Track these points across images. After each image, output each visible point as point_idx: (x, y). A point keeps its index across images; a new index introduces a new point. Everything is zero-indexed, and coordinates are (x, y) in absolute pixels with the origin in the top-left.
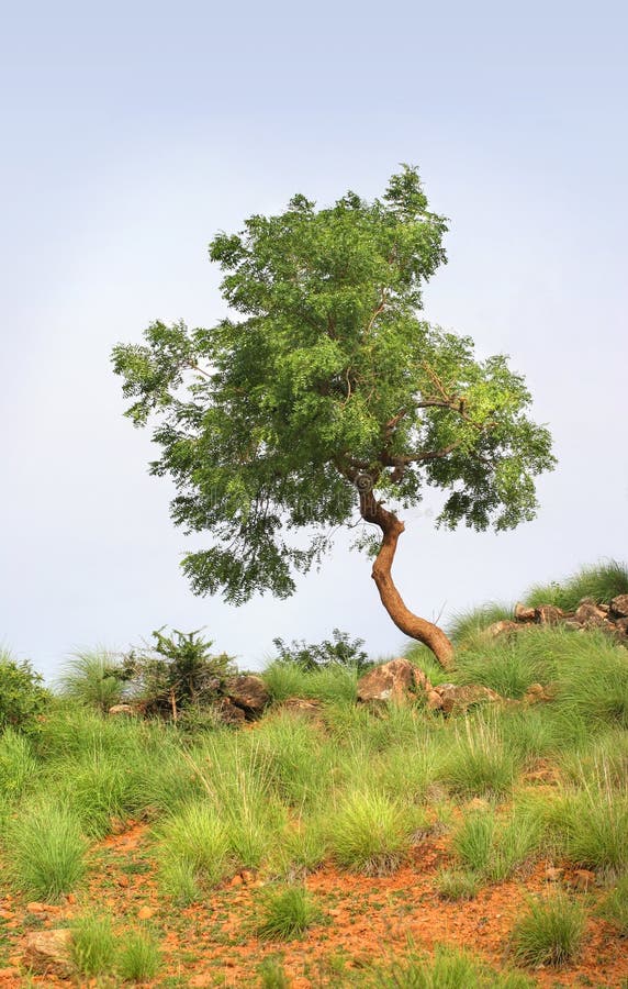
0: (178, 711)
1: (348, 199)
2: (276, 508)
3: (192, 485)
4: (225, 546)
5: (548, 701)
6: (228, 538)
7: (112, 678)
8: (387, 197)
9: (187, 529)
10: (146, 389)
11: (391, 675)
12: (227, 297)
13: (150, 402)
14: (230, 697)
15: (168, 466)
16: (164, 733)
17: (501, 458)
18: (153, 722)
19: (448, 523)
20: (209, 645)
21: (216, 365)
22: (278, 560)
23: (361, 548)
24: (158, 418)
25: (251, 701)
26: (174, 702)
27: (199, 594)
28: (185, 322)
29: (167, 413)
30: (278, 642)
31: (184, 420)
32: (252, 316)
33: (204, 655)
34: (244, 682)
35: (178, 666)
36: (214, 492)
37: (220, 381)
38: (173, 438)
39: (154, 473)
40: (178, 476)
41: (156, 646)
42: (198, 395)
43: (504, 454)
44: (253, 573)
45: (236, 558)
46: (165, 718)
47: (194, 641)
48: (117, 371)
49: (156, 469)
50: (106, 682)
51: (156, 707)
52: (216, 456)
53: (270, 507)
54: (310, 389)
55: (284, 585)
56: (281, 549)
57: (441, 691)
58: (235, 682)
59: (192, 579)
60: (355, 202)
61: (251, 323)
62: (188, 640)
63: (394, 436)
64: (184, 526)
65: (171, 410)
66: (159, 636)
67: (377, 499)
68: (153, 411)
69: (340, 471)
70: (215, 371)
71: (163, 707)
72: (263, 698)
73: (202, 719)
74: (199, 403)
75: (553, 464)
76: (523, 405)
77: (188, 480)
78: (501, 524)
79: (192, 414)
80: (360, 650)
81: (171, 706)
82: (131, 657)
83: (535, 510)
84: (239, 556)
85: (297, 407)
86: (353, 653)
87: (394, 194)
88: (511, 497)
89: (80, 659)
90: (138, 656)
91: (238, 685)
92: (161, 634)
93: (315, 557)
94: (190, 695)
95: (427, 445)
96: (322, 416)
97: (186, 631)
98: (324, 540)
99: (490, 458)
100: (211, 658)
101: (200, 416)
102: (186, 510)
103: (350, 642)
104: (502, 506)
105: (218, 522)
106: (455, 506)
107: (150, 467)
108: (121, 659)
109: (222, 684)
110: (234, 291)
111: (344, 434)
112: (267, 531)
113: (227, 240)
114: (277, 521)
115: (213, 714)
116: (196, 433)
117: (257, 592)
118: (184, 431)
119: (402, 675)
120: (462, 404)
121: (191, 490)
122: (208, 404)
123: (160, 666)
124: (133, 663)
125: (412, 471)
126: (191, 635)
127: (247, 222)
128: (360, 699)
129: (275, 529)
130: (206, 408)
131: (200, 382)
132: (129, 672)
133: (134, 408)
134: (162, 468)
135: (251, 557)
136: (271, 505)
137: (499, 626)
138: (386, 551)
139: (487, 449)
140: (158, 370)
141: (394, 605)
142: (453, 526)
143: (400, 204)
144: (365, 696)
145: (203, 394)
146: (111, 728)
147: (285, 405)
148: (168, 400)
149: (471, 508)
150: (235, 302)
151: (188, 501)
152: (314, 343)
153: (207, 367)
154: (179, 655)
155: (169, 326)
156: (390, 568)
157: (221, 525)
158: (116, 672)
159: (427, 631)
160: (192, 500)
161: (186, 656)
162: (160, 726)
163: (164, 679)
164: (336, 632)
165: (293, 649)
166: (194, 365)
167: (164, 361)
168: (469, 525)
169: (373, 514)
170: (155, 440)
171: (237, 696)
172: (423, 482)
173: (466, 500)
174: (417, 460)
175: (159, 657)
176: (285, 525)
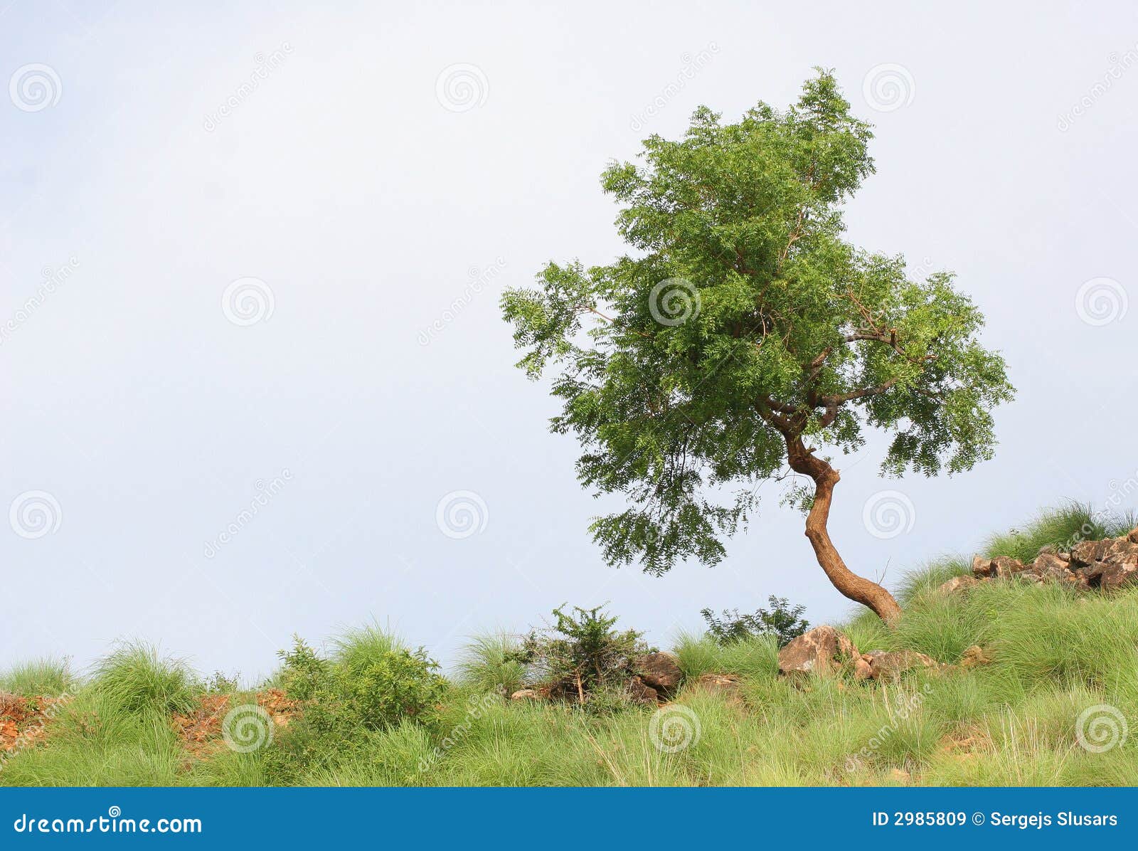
0: (584, 693)
1: (758, 110)
2: (694, 463)
3: (598, 441)
4: (639, 508)
5: (984, 665)
6: (643, 499)
7: (513, 662)
8: (800, 105)
9: (597, 490)
10: (539, 338)
11: (814, 644)
12: (624, 232)
13: (544, 352)
14: (639, 675)
15: (570, 422)
16: (571, 717)
17: (950, 391)
18: (558, 707)
19: (893, 469)
20: (613, 621)
21: (617, 307)
22: (700, 520)
23: (792, 502)
24: (556, 368)
25: (663, 680)
26: (579, 684)
27: (612, 563)
28: (581, 262)
29: (566, 361)
30: (707, 614)
31: (585, 370)
32: (653, 252)
33: (609, 631)
34: (655, 659)
35: (583, 645)
36: (624, 449)
37: (622, 325)
38: (575, 390)
39: (555, 430)
40: (583, 432)
41: (557, 625)
42: (600, 340)
43: (953, 387)
44: (673, 537)
45: (652, 521)
46: (571, 703)
47: (597, 617)
48: (508, 318)
49: (557, 425)
50: (507, 665)
51: (562, 691)
52: (623, 407)
53: (688, 461)
54: (720, 331)
55: (711, 550)
56: (702, 507)
57: (870, 659)
58: (644, 659)
59: (604, 547)
60: (766, 112)
61: (652, 259)
62: (591, 617)
63: (820, 375)
64: (594, 487)
65: (570, 360)
66: (559, 614)
67: (807, 447)
68: (548, 361)
69: (764, 418)
70: (616, 314)
71: (568, 690)
72: (676, 675)
73: (610, 701)
74: (600, 350)
75: (1011, 393)
76: (973, 328)
77: (593, 436)
78: (955, 465)
79: (595, 363)
80: (800, 617)
81: (577, 688)
82: (532, 638)
83: (994, 447)
84: (655, 519)
85: (707, 350)
86: (793, 622)
87: (808, 101)
88: (966, 434)
89: (479, 643)
90: (538, 637)
91: (649, 662)
92: (562, 611)
93: (741, 515)
94: (597, 676)
95: (863, 381)
96: (737, 360)
97: (588, 608)
98: (749, 496)
99: (937, 391)
100: (617, 635)
101: (602, 363)
102: (593, 470)
103: (790, 609)
104: (955, 445)
105: (630, 482)
106: (902, 448)
107: (550, 424)
108: (520, 641)
109: (630, 662)
110: (631, 226)
111: (762, 379)
112: (685, 489)
113: (620, 169)
114: (695, 477)
115: (623, 695)
116: (599, 382)
117: (679, 557)
118: (586, 381)
119: (826, 643)
120: (893, 336)
121: (597, 448)
122: (610, 350)
123: (562, 647)
124: (534, 645)
125: (849, 411)
126: (594, 612)
127: (646, 143)
128: (781, 672)
129: (695, 486)
130: (609, 355)
131: (601, 325)
132: (531, 654)
133: (528, 359)
134: (564, 424)
135: (669, 518)
136: (689, 459)
137: (955, 582)
138: (820, 505)
139: (932, 380)
140: (553, 316)
141: (832, 566)
142: (900, 471)
143: (815, 112)
144: (787, 668)
145: (606, 339)
146: (512, 715)
147: (696, 349)
148: (566, 348)
149: (919, 450)
150: (632, 237)
151: (596, 459)
152: (723, 279)
153: (608, 310)
154: (582, 633)
155: (563, 266)
156: (825, 523)
157: (634, 484)
158: (516, 655)
159: (871, 592)
160: (600, 458)
161: (590, 634)
162: (565, 710)
163: (568, 660)
164: (772, 599)
165: (724, 620)
166: (593, 307)
167: (558, 305)
168: (917, 470)
169: (804, 463)
170: (554, 393)
171: (647, 674)
172: (862, 424)
173: (913, 442)
174: (853, 399)
175: (561, 636)
176: (706, 481)
